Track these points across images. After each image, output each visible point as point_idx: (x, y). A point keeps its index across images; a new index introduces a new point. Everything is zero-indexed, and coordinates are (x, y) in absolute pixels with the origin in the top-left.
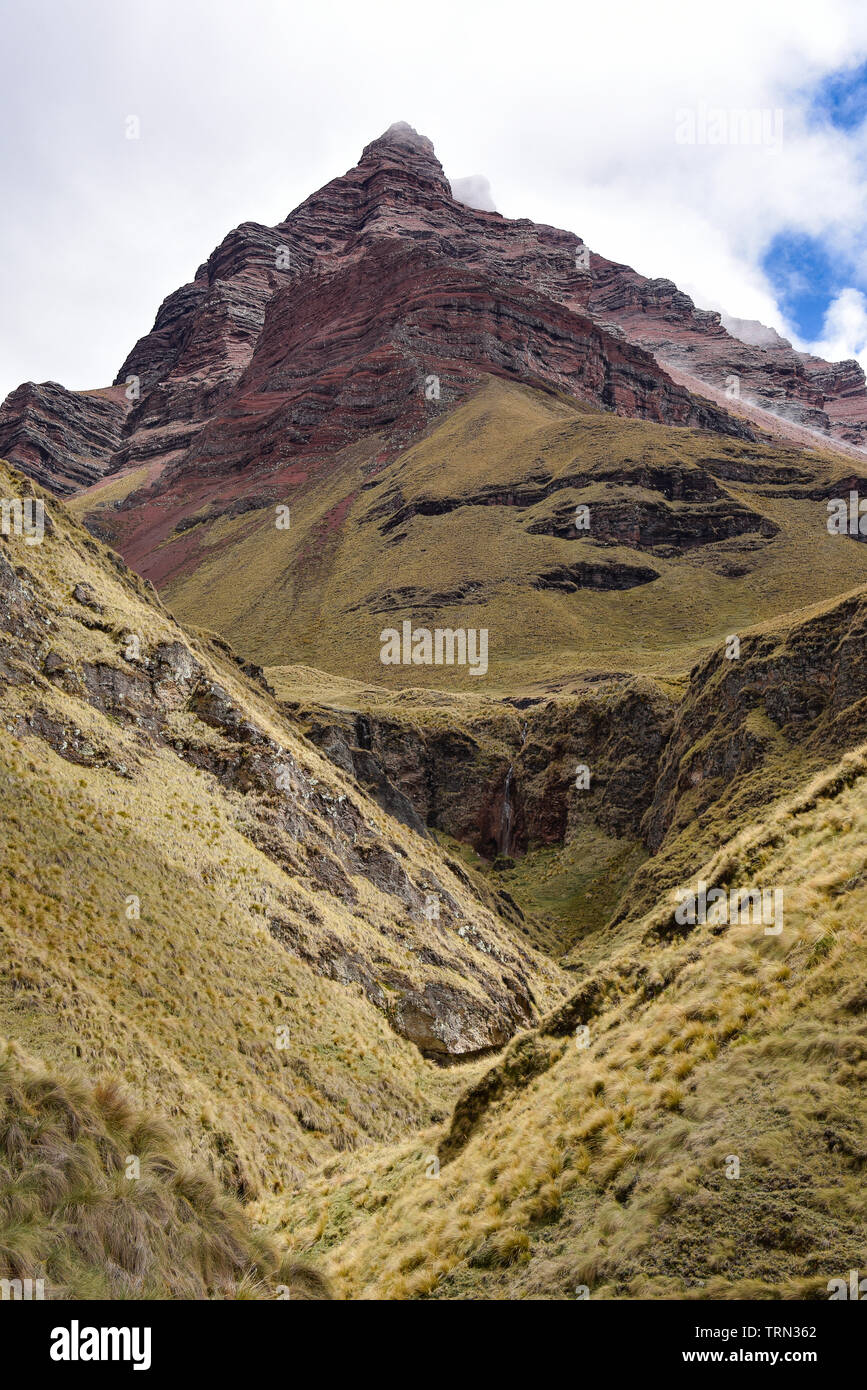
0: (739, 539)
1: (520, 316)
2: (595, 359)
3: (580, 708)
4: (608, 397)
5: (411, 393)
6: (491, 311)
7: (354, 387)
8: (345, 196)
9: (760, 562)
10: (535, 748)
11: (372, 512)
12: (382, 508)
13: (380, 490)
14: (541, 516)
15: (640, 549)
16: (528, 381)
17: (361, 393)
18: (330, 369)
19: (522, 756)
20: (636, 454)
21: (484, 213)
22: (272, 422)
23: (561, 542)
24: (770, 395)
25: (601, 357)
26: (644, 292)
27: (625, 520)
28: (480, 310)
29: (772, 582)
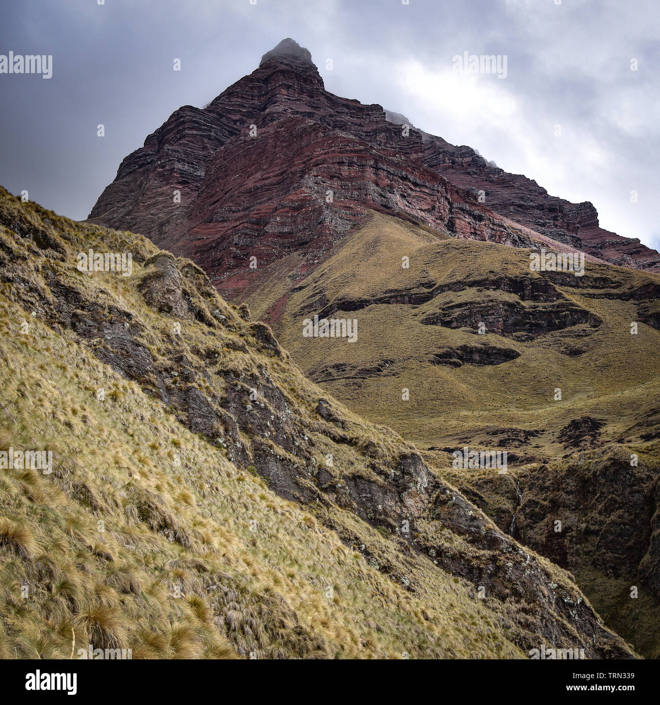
0: (574, 328)
1: (391, 170)
2: (442, 200)
3: (568, 471)
4: (451, 226)
5: (320, 223)
6: (371, 166)
7: (278, 219)
8: (252, 88)
9: (591, 345)
10: (532, 503)
11: (303, 308)
12: (311, 306)
13: (306, 293)
14: (431, 312)
15: (504, 336)
16: (398, 215)
17: (283, 224)
18: (258, 207)
19: (523, 509)
20: (497, 267)
21: (347, 100)
22: (218, 244)
23: (447, 331)
24: (543, 225)
25: (446, 199)
26: (453, 154)
27: (493, 314)
28: (363, 166)
29: (602, 360)
